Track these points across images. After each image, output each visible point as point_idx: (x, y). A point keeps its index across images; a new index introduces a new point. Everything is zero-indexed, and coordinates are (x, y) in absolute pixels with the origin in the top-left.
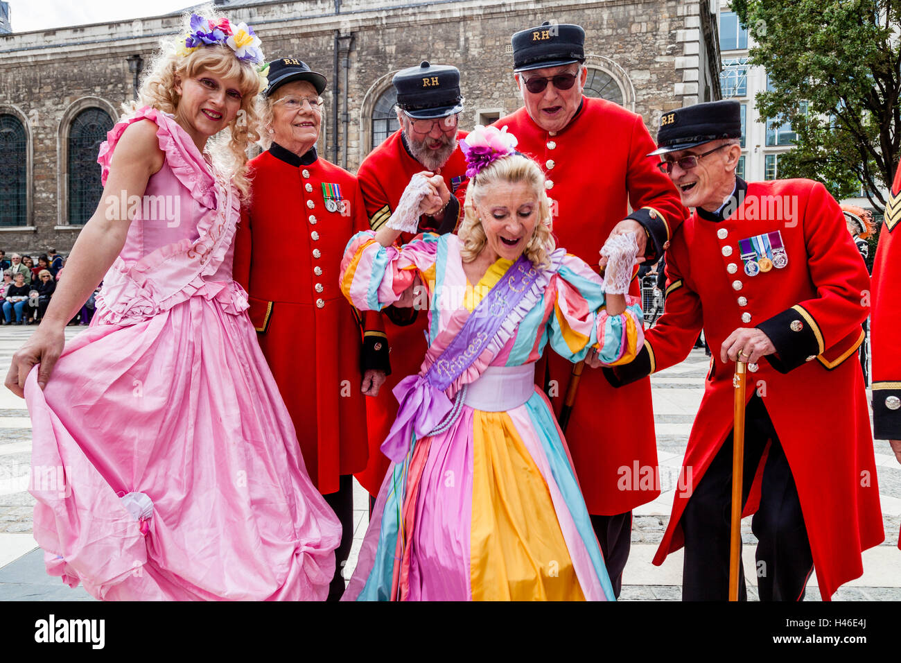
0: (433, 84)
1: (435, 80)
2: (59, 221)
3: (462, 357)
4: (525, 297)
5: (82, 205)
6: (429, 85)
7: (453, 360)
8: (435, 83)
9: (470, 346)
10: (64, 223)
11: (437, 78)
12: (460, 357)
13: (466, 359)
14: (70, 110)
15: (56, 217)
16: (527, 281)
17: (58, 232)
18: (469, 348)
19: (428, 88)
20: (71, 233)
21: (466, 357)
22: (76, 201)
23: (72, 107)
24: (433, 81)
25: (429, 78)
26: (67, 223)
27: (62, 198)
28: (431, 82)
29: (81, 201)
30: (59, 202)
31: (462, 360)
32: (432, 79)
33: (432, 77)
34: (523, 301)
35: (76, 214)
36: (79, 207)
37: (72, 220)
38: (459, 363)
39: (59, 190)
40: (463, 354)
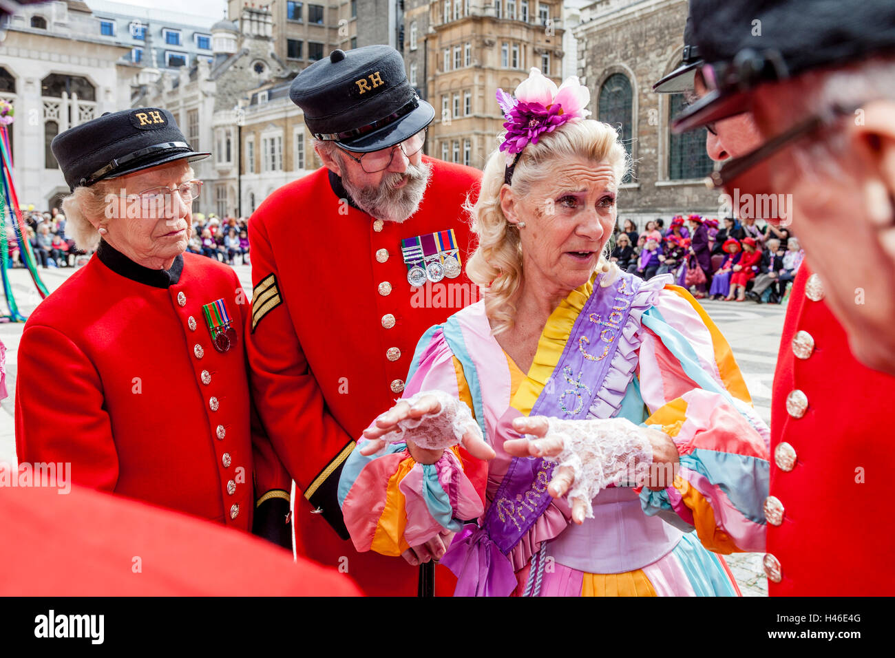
0: (376, 85)
1: (375, 77)
2: (660, 177)
3: (531, 493)
4: (611, 366)
5: (682, 159)
6: (369, 88)
7: (519, 497)
8: (377, 82)
9: (539, 474)
10: (664, 179)
11: (377, 73)
12: (528, 493)
13: (539, 496)
14: (672, 59)
15: (657, 172)
16: (608, 335)
17: (659, 188)
18: (539, 478)
19: (368, 94)
20: (670, 189)
21: (537, 493)
22: (676, 155)
23: (674, 56)
24: (374, 81)
25: (365, 76)
26: (668, 179)
27: (663, 153)
28: (370, 83)
29: (681, 154)
30: (660, 157)
31: (532, 497)
32: (371, 76)
33: (370, 73)
34: (611, 375)
35: (675, 168)
36: (679, 161)
37: (672, 176)
38: (529, 504)
39: (660, 145)
40: (531, 489)
